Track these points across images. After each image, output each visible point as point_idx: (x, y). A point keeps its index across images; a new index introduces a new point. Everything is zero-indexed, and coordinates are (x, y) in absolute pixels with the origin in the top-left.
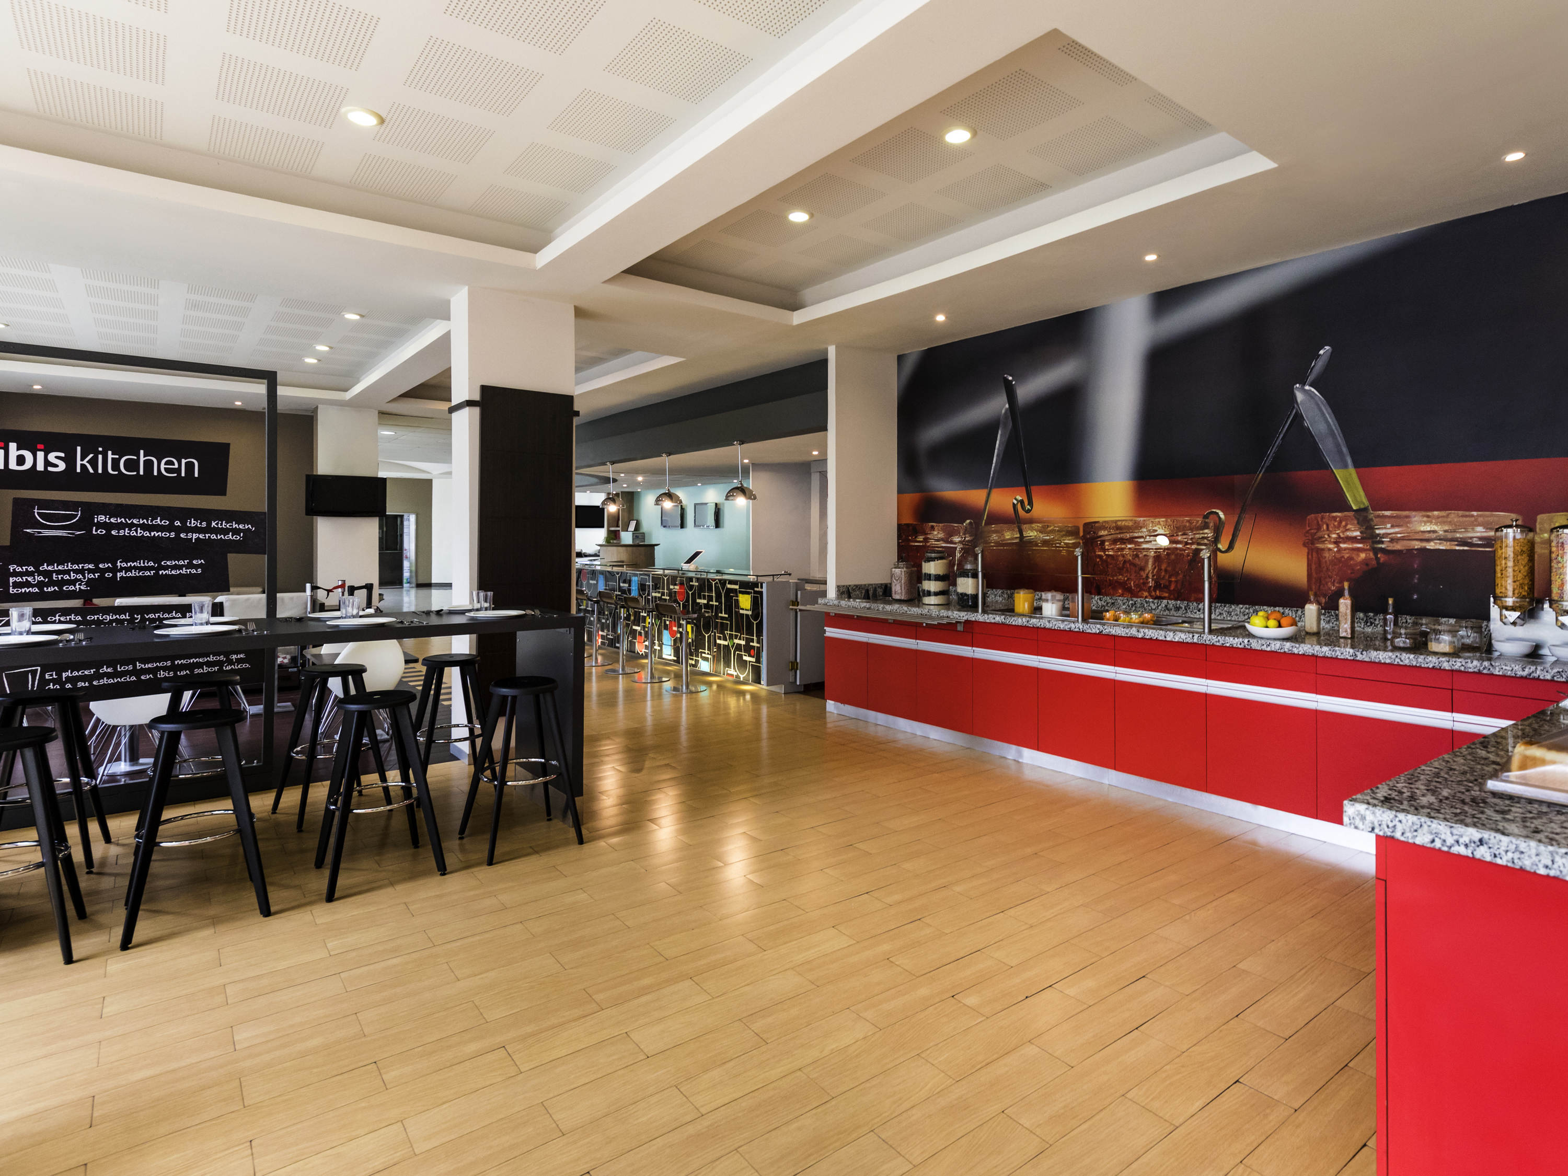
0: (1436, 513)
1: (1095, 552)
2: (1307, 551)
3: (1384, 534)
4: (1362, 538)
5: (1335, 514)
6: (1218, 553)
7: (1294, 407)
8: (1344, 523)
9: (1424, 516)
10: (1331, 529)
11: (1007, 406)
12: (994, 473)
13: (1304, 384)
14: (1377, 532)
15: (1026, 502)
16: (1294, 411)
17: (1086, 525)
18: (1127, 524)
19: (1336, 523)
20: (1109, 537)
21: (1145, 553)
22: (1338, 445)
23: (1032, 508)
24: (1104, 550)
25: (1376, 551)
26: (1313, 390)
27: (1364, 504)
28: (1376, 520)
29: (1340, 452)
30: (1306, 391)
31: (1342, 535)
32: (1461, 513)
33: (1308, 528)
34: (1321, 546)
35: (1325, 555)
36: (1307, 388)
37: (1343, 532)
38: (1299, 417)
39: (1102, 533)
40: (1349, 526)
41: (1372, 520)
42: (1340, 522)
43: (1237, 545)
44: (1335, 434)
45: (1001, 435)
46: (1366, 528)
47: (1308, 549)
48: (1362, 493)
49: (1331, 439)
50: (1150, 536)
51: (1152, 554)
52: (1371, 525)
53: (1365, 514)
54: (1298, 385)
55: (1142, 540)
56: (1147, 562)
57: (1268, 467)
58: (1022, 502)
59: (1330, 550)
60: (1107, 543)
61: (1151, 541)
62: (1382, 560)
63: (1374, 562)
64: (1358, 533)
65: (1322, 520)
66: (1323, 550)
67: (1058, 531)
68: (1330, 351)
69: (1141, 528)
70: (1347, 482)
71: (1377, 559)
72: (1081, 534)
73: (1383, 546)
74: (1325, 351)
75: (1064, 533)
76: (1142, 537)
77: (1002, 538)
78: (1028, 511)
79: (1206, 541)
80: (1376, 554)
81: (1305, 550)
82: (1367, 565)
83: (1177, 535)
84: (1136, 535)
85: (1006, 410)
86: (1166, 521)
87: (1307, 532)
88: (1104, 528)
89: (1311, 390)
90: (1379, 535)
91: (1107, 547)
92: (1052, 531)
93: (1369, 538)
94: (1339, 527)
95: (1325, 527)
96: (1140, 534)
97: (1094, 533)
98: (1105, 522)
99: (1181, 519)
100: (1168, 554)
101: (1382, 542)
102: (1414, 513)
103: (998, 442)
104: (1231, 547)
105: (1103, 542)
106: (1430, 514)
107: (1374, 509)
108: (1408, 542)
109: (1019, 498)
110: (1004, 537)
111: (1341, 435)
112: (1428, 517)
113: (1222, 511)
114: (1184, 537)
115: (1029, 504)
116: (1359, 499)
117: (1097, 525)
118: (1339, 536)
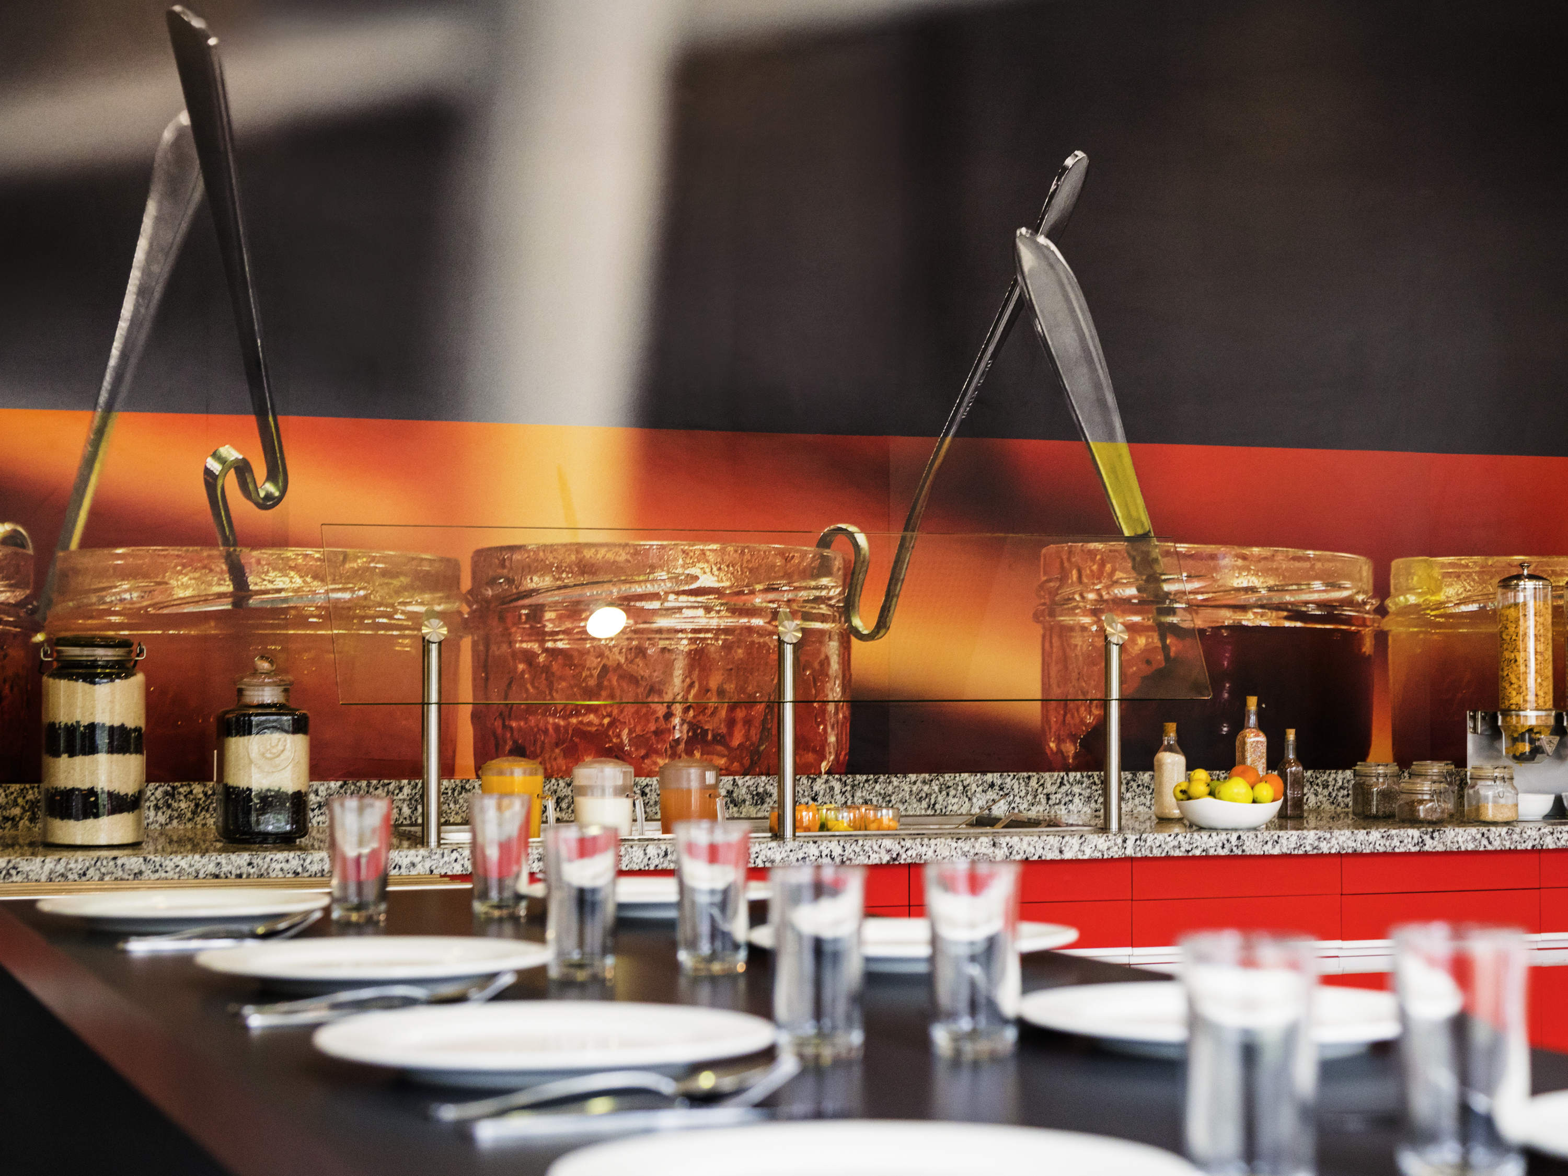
0: (1256, 550)
1: (511, 644)
2: (1042, 632)
3: (1177, 593)
4: (1142, 602)
5: (1093, 546)
6: (853, 639)
7: (1016, 281)
8: (1108, 567)
9: (1238, 556)
10: (1085, 580)
11: (184, 119)
12: (124, 356)
13: (1036, 230)
14: (1166, 587)
15: (260, 469)
16: (1017, 292)
17: (482, 556)
18: (610, 556)
19: (1095, 567)
20: (557, 597)
21: (662, 644)
22: (1098, 386)
23: (283, 492)
24: (540, 635)
25: (1165, 630)
26: (1053, 247)
27: (1143, 525)
28: (1163, 561)
29: (1102, 403)
30: (1039, 247)
31: (1106, 597)
32: (1292, 551)
33: (1044, 578)
34: (1067, 620)
35: (1073, 641)
36: (1042, 240)
37: (1107, 587)
38: (1025, 308)
39: (535, 582)
40: (1118, 575)
41: (1156, 560)
42: (1102, 564)
43: (897, 620)
44: (1092, 359)
45: (158, 219)
46: (1147, 581)
47: (1044, 628)
48: (1140, 501)
49: (1084, 370)
50: (678, 593)
51: (684, 645)
52: (1155, 573)
53: (1144, 548)
54: (1023, 230)
55: (655, 605)
56: (669, 667)
57: (963, 421)
58: (243, 469)
59: (1084, 628)
60: (549, 615)
61: (680, 609)
62: (1173, 652)
63: (1160, 657)
64: (1132, 591)
65: (1069, 560)
66: (1071, 629)
67: (384, 573)
68: (1085, 162)
69: (653, 568)
70: (1113, 471)
71: (1165, 648)
72: (466, 583)
73: (1174, 620)
74: (1076, 160)
75: (404, 580)
76: (655, 596)
77: (159, 598)
78: (269, 502)
79: (824, 609)
80: (1163, 638)
81: (1038, 630)
82: (1148, 662)
83: (752, 592)
84: (638, 589)
85: (180, 134)
86: (723, 551)
87: (1042, 586)
88: (543, 568)
89: (1048, 248)
90: (1168, 594)
91: (549, 627)
92: (360, 575)
93: (1152, 602)
94: (1099, 576)
95: (1075, 573)
96: (650, 588)
97: (510, 581)
98: (545, 548)
99: (763, 547)
100: (727, 647)
101: (1172, 611)
102: (1223, 549)
103: (142, 245)
104: (882, 624)
105: (537, 612)
106: (1246, 551)
107: (1162, 537)
108: (1215, 611)
109: (231, 453)
110: (169, 590)
111: (1104, 363)
112: (1244, 558)
113: (863, 530)
114: (771, 596)
115: (272, 476)
116: (1134, 514)
117: (517, 557)
118: (1101, 596)
